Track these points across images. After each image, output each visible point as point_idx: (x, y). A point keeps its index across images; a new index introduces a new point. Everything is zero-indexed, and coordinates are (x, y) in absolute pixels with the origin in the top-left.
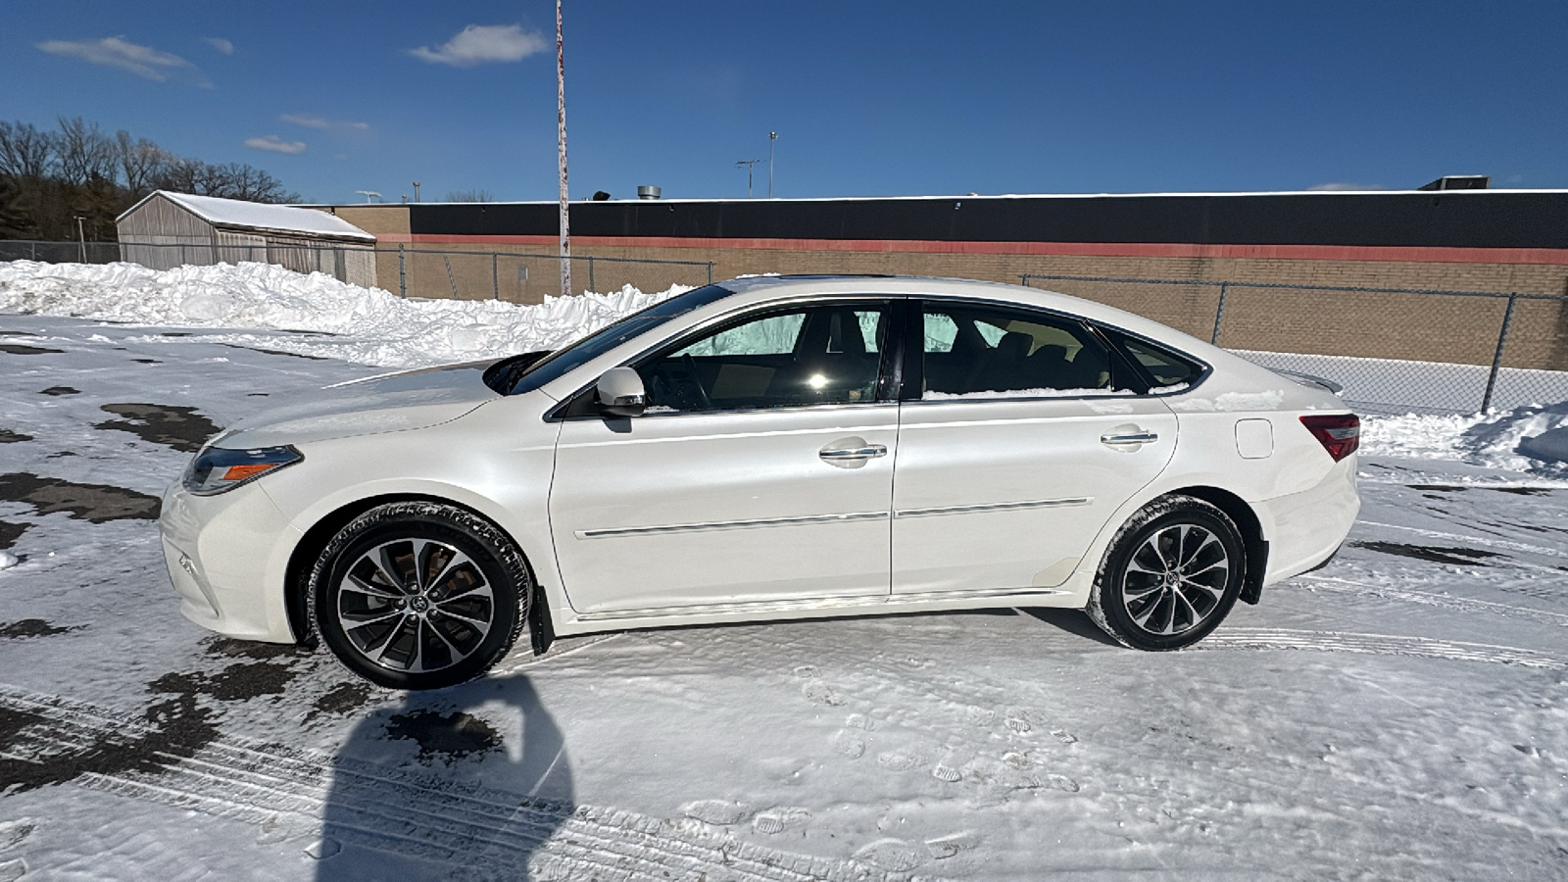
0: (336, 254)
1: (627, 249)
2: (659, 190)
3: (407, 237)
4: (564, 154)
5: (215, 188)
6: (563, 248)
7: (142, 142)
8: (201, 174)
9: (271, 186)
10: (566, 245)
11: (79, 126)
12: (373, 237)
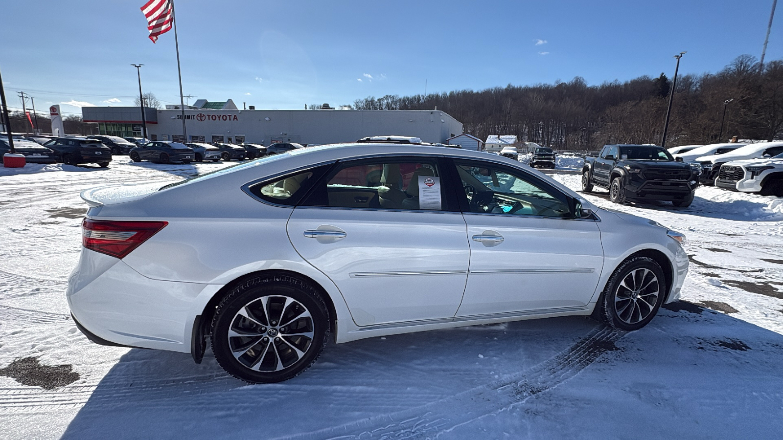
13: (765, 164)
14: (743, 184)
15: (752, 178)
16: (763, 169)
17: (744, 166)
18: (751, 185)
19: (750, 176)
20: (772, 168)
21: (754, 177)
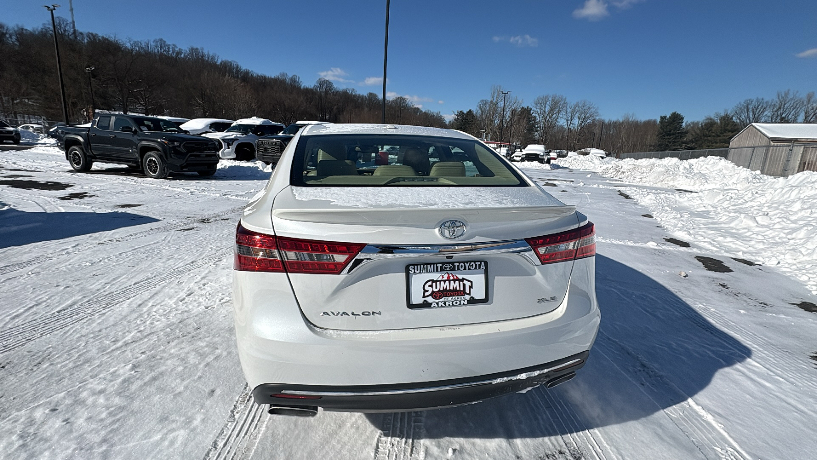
13: (233, 137)
14: (224, 153)
15: (229, 148)
16: (233, 140)
17: (220, 138)
18: (229, 154)
19: (227, 147)
20: (237, 140)
21: (230, 147)
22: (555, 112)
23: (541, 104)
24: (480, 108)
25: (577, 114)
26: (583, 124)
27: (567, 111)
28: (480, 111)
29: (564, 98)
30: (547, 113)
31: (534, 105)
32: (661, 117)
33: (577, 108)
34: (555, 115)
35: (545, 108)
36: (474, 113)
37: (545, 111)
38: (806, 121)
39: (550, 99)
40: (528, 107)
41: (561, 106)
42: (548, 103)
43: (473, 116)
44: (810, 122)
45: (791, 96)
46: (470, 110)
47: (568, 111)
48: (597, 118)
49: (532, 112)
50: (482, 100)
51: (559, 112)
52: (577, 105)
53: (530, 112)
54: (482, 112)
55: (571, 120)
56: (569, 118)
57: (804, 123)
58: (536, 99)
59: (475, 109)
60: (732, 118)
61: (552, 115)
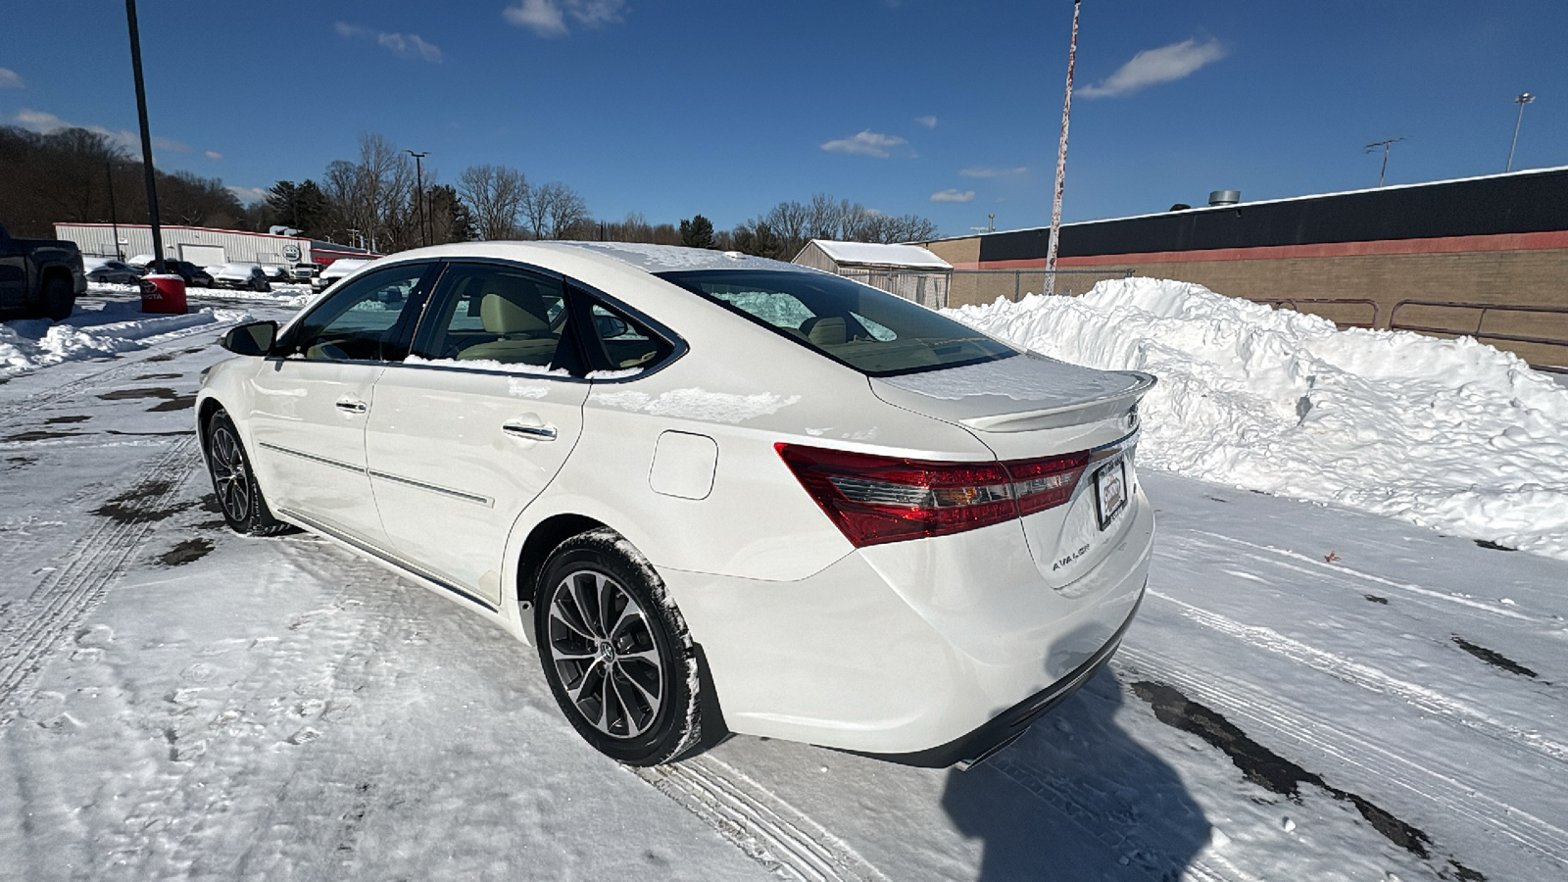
0: (919, 282)
1: (1178, 265)
2: (1238, 194)
3: (974, 265)
4: (1062, 168)
5: (891, 236)
6: (1049, 265)
7: (856, 207)
8: (885, 225)
9: (930, 230)
10: (1052, 263)
11: (822, 200)
12: (951, 266)
22: (507, 201)
23: (477, 182)
24: (334, 177)
25: (549, 209)
26: (562, 227)
27: (529, 203)
28: (334, 187)
29: (520, 174)
30: (492, 202)
31: (461, 183)
32: (683, 223)
33: (547, 196)
34: (508, 207)
35: (486, 191)
36: (321, 189)
37: (487, 198)
38: (846, 239)
39: (494, 175)
40: (447, 187)
41: (516, 191)
42: (490, 182)
43: (320, 197)
44: (849, 240)
45: (826, 202)
46: (308, 182)
47: (532, 200)
48: (585, 216)
49: (457, 196)
50: (338, 162)
51: (515, 200)
52: (545, 191)
53: (454, 197)
54: (340, 187)
55: (540, 218)
56: (536, 215)
57: (844, 241)
58: (465, 171)
59: (321, 180)
60: (769, 229)
61: (504, 206)
